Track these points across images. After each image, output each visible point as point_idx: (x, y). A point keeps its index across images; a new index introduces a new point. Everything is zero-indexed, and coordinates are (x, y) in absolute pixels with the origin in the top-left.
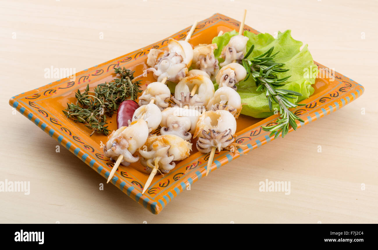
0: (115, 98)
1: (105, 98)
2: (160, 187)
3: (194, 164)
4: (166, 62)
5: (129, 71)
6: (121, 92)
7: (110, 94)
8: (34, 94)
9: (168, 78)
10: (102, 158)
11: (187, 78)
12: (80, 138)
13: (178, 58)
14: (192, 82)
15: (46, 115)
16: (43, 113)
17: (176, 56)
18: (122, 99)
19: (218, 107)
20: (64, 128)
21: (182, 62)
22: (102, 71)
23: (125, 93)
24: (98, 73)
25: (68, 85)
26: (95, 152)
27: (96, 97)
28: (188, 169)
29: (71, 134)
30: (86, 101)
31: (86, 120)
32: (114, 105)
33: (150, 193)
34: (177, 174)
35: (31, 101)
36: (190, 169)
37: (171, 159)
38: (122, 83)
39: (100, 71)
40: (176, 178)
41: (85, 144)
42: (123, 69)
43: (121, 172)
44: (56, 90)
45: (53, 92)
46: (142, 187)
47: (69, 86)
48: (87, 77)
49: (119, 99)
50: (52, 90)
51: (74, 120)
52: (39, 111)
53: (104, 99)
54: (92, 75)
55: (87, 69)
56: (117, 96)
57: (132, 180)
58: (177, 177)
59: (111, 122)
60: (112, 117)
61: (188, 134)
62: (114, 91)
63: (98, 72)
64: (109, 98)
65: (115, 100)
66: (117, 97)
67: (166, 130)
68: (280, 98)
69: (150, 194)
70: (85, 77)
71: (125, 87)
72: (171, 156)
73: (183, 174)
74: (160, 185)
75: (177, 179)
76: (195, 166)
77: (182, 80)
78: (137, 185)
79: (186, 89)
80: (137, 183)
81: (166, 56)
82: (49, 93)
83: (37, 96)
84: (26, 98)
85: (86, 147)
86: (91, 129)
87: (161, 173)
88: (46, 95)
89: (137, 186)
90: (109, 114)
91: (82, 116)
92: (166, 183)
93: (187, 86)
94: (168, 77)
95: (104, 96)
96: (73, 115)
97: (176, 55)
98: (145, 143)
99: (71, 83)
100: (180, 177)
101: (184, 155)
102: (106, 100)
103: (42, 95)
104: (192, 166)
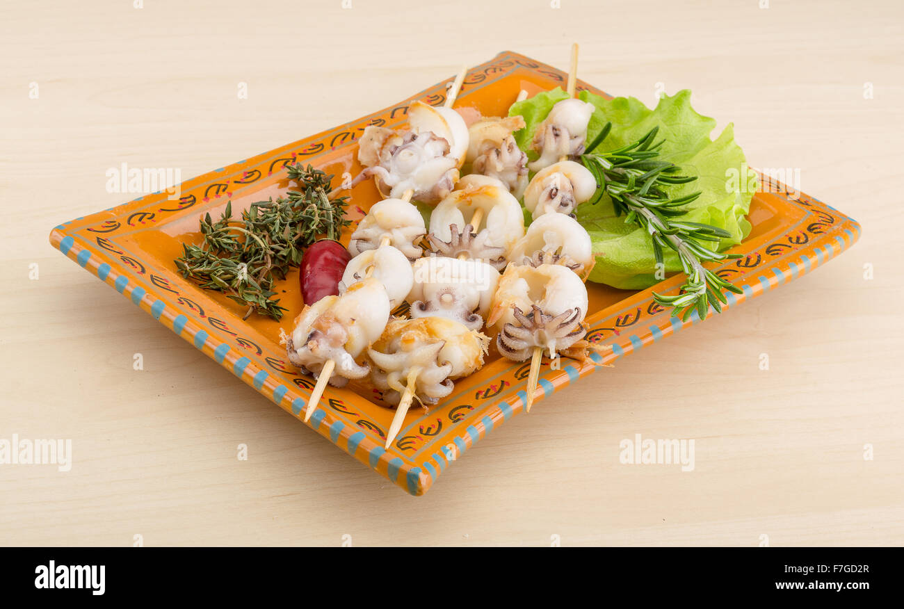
0: (294, 236)
1: (271, 236)
2: (422, 436)
3: (493, 387)
4: (411, 155)
5: (320, 174)
6: (306, 222)
7: (282, 225)
8: (106, 222)
9: (414, 192)
10: (283, 367)
11: (458, 193)
12: (224, 323)
13: (440, 147)
14: (470, 203)
15: (140, 269)
16: (132, 264)
17: (434, 140)
18: (308, 238)
19: (541, 258)
20: (185, 299)
21: (447, 155)
22: (257, 174)
23: (317, 224)
24: (248, 177)
25: (181, 203)
26: (264, 355)
27: (249, 233)
28: (480, 396)
29: (202, 313)
30: (225, 240)
31: (230, 284)
32: (291, 251)
33: (402, 447)
34: (457, 408)
35: (102, 236)
36: (486, 396)
37: (445, 371)
38: (309, 202)
39: (252, 173)
40: (455, 417)
41: (238, 336)
42: (305, 170)
43: (331, 401)
44: (154, 215)
45: (149, 218)
46: (383, 435)
47: (184, 206)
48: (223, 187)
49: (300, 237)
50: (145, 214)
51: (200, 285)
52: (124, 259)
53: (267, 236)
54: (236, 182)
55: (222, 169)
56: (298, 232)
57: (358, 419)
58: (458, 415)
59: (284, 291)
60: (285, 279)
61: (474, 319)
62: (290, 220)
63: (248, 175)
64: (280, 234)
65: (294, 239)
66: (296, 234)
67: (424, 307)
68: (681, 240)
69: (403, 449)
70: (220, 185)
71: (316, 209)
72: (444, 365)
73: (469, 407)
74: (421, 430)
75: (459, 420)
76: (495, 390)
77: (446, 196)
78: (371, 428)
79: (457, 217)
80: (370, 425)
81: (410, 141)
82: (140, 220)
83: (113, 226)
84: (88, 229)
85: (241, 343)
86: (244, 303)
87: (422, 403)
88: (133, 225)
89: (371, 431)
90: (280, 273)
91: (219, 274)
92: (434, 426)
93: (460, 212)
94: (416, 190)
95: (269, 231)
96: (200, 272)
97: (434, 138)
98: (382, 335)
99: (188, 200)
100: (463, 415)
101: (472, 364)
102: (274, 238)
103: (124, 223)
104: (488, 390)
